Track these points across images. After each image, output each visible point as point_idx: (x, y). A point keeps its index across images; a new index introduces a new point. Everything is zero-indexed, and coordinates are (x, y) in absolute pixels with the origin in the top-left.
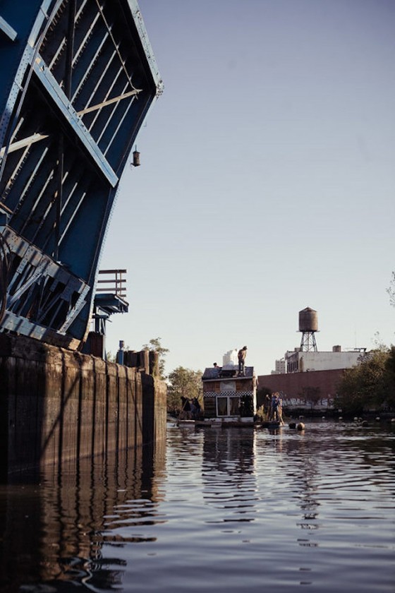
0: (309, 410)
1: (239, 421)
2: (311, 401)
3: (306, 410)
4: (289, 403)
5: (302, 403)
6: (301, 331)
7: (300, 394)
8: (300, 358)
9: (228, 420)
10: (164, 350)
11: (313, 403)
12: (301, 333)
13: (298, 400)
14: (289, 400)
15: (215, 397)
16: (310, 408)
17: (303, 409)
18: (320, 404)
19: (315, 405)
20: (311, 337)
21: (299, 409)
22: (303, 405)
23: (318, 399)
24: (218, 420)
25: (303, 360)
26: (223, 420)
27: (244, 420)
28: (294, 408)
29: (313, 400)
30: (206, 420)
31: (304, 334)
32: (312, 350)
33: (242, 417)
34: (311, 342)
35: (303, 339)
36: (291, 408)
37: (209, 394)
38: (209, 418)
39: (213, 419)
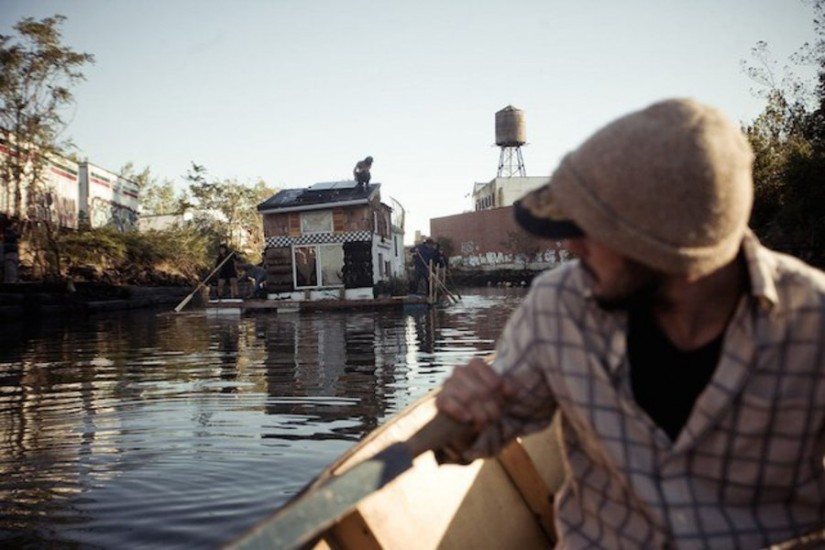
0: (522, 271)
1: (342, 297)
2: (523, 255)
3: (516, 271)
4: (483, 260)
5: (507, 259)
6: (499, 144)
7: (503, 244)
8: (498, 187)
9: (317, 296)
10: (75, 58)
11: (528, 260)
12: (499, 148)
13: (500, 254)
14: (485, 255)
15: (289, 247)
16: (522, 267)
17: (509, 271)
18: (540, 259)
19: (530, 261)
20: (515, 154)
21: (501, 270)
22: (509, 263)
23: (538, 251)
24: (298, 297)
25: (504, 191)
26: (308, 296)
27: (353, 294)
28: (494, 268)
29: (527, 254)
30: (272, 296)
31: (503, 150)
32: (518, 174)
33: (347, 287)
34: (515, 161)
35: (501, 157)
36: (487, 269)
37: (278, 240)
38: (277, 292)
39: (286, 295)
